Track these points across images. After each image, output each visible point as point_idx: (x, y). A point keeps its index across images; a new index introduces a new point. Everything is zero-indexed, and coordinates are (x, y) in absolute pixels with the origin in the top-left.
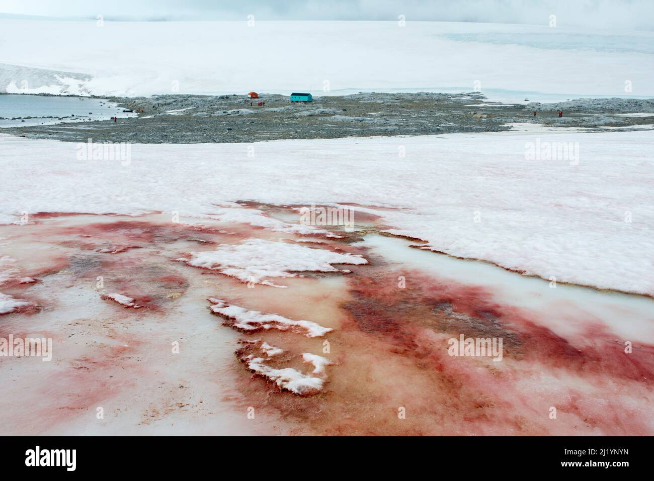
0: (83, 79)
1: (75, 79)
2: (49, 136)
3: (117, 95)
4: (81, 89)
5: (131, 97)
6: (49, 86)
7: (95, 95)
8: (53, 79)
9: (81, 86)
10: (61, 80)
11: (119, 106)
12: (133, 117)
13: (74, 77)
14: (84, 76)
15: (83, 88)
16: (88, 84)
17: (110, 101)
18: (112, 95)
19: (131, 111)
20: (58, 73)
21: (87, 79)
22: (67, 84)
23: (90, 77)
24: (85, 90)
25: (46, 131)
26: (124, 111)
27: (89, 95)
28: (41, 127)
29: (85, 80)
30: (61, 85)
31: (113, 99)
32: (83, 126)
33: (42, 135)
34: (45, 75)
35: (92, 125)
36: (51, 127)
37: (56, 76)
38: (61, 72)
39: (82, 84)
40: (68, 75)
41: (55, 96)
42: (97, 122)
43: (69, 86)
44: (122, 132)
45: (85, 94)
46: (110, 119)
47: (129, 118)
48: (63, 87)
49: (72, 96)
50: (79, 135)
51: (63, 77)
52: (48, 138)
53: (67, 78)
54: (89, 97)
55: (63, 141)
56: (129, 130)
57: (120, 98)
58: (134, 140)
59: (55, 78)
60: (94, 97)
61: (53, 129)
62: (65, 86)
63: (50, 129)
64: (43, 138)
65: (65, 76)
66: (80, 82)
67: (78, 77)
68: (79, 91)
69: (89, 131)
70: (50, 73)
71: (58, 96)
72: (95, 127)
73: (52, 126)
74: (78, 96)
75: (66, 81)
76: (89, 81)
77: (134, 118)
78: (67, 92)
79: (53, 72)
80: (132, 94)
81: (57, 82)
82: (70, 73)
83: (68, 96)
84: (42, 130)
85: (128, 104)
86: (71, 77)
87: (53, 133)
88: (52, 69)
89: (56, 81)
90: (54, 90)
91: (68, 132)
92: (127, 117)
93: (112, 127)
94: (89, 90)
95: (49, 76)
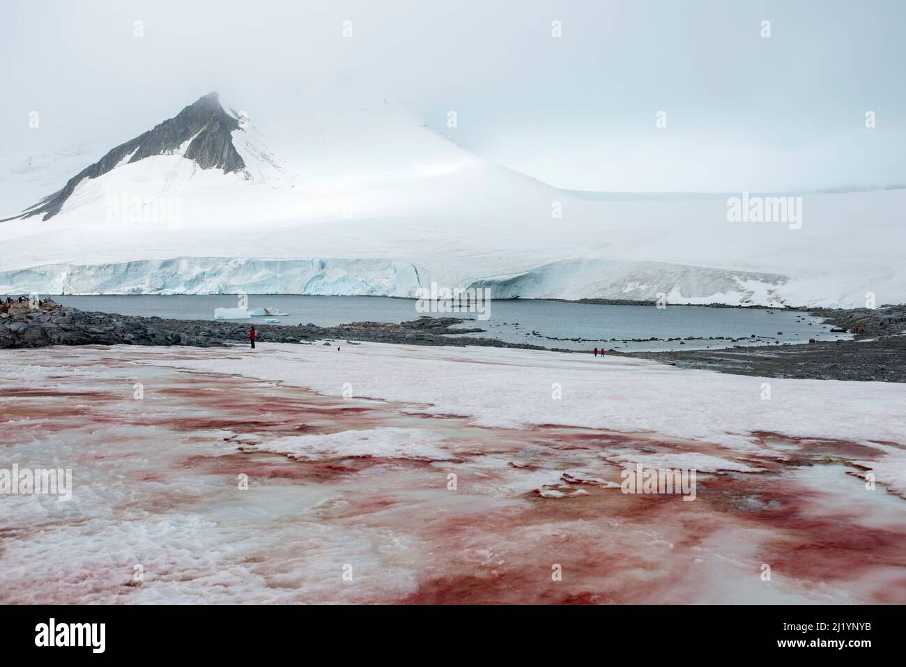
0: (775, 283)
1: (763, 281)
2: (709, 365)
3: (824, 305)
4: (771, 296)
5: (847, 308)
6: (724, 293)
7: (792, 306)
8: (732, 283)
9: (770, 292)
10: (742, 284)
11: (825, 323)
12: (846, 339)
13: (761, 279)
14: (777, 277)
15: (773, 295)
16: (781, 289)
17: (813, 315)
18: (818, 305)
19: (844, 331)
20: (739, 274)
21: (780, 282)
22: (750, 290)
23: (784, 279)
24: (777, 298)
25: (707, 358)
26: (833, 331)
27: (782, 306)
28: (701, 352)
29: (777, 284)
30: (742, 291)
31: (817, 312)
32: (762, 352)
33: (700, 364)
34: (720, 277)
35: (776, 351)
36: (716, 353)
37: (735, 278)
38: (743, 272)
39: (772, 289)
40: (752, 276)
41: (733, 307)
42: (786, 347)
43: (753, 292)
44: (814, 362)
45: (777, 305)
46: (808, 342)
47: (839, 342)
48: (745, 294)
49: (757, 307)
50: (751, 365)
51: (745, 280)
52: (705, 368)
53: (752, 281)
54: (782, 309)
55: (724, 372)
56: (827, 360)
57: (830, 310)
58: (828, 374)
59: (734, 281)
60: (789, 308)
61: (717, 355)
62: (748, 292)
63: (713, 355)
64: (699, 368)
65: (749, 278)
66: (770, 286)
67: (766, 279)
68: (767, 299)
69: (767, 359)
70: (727, 274)
71: (736, 307)
72: (779, 354)
73: (719, 350)
74: (766, 307)
75: (750, 285)
76: (783, 284)
77: (846, 342)
78: (750, 301)
79: (731, 273)
80: (847, 305)
81: (738, 288)
82: (756, 273)
83: (751, 307)
84: (701, 357)
85: (841, 319)
86: (758, 280)
87: (716, 361)
88: (729, 268)
89: (735, 286)
90: (733, 298)
91: (737, 361)
92: (836, 340)
93: (804, 354)
94: (782, 299)
95: (725, 279)
